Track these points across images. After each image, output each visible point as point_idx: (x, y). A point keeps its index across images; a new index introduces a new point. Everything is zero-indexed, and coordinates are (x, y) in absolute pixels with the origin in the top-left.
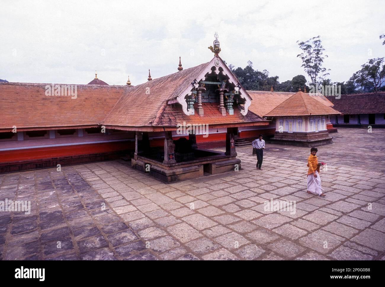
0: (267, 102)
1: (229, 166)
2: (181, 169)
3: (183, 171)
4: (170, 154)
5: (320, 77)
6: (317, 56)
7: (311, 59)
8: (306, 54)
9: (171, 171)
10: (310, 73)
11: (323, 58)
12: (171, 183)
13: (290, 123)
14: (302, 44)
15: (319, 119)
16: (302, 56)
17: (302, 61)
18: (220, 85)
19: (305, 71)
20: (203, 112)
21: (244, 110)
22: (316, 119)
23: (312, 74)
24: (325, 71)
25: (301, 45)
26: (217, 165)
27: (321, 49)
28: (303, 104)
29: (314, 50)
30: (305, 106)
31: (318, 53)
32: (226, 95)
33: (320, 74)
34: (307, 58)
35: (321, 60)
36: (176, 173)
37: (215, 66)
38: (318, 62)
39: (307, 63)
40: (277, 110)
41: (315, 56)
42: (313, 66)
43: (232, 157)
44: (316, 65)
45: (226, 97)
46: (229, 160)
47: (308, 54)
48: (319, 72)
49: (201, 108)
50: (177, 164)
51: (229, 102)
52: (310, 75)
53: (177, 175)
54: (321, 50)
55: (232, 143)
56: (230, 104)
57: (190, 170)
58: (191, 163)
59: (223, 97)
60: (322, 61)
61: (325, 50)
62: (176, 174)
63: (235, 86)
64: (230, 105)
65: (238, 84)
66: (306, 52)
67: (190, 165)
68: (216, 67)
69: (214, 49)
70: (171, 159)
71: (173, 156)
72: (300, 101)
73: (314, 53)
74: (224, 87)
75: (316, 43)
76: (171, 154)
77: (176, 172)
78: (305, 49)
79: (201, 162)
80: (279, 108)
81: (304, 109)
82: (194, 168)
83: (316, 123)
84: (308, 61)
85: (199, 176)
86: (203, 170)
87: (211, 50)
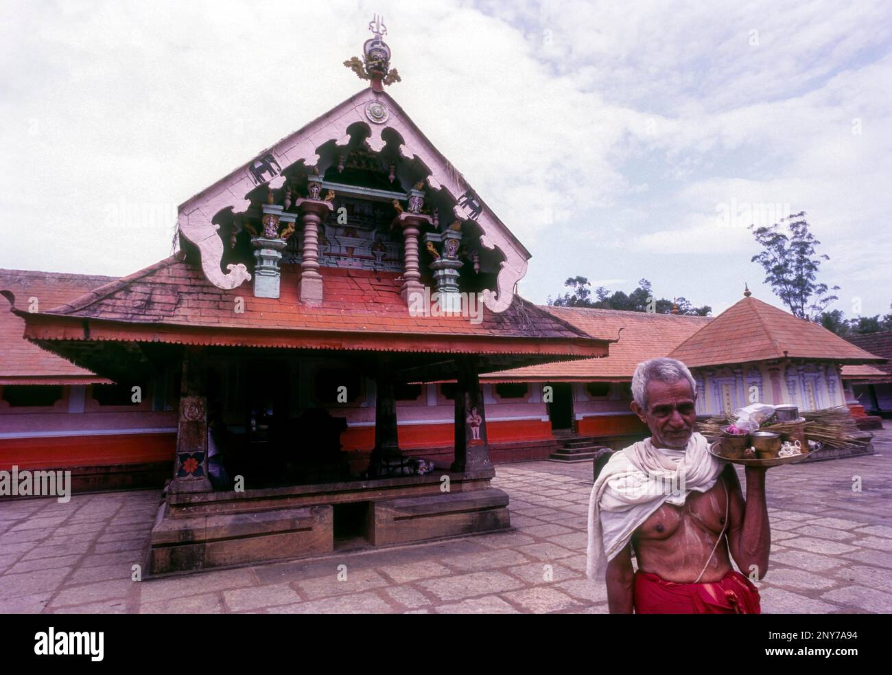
0: (660, 338)
1: (454, 517)
2: (229, 520)
3: (233, 527)
4: (187, 456)
5: (813, 306)
6: (802, 257)
7: (786, 265)
8: (773, 254)
9: (177, 526)
10: (786, 296)
11: (817, 262)
12: (164, 578)
13: (724, 387)
14: (762, 231)
15: (817, 375)
16: (765, 259)
17: (766, 271)
18: (401, 202)
19: (775, 293)
20: (321, 292)
21: (494, 293)
22: (805, 374)
23: (792, 299)
24: (824, 292)
25: (759, 235)
26: (399, 509)
27: (811, 241)
28: (761, 329)
29: (794, 244)
30: (767, 333)
31: (802, 252)
32: (428, 239)
33: (813, 299)
34: (777, 264)
35: (812, 267)
36: (197, 534)
37: (366, 121)
38: (805, 271)
39: (778, 275)
40: (684, 353)
41: (795, 257)
42: (795, 280)
43: (475, 481)
44: (800, 278)
45: (431, 248)
46: (461, 491)
47: (777, 255)
48: (810, 293)
49: (313, 277)
50: (212, 497)
51: (443, 267)
52: (789, 302)
53: (205, 541)
54: (810, 243)
55: (473, 429)
56: (447, 272)
57: (269, 523)
58: (285, 497)
59: (415, 246)
60: (816, 269)
61: (819, 243)
62: (197, 539)
63: (455, 203)
64: (444, 277)
65: (466, 195)
66: (773, 250)
67: (276, 503)
68: (370, 125)
69: (364, 66)
70: (190, 476)
71: (200, 462)
72: (749, 322)
73: (793, 250)
74: (415, 206)
75: (795, 230)
76: (192, 454)
77: (199, 530)
78: (768, 243)
79: (328, 493)
80: (689, 348)
81: (765, 342)
82: (287, 515)
83: (810, 388)
84: (780, 270)
85: (312, 549)
86: (331, 527)
87: (354, 70)
